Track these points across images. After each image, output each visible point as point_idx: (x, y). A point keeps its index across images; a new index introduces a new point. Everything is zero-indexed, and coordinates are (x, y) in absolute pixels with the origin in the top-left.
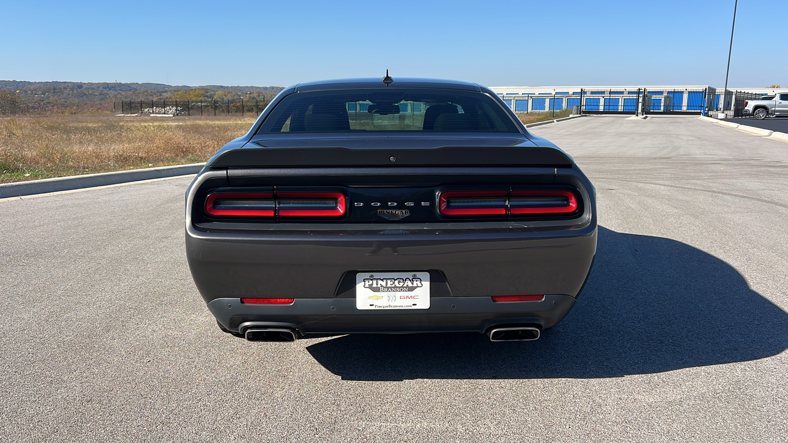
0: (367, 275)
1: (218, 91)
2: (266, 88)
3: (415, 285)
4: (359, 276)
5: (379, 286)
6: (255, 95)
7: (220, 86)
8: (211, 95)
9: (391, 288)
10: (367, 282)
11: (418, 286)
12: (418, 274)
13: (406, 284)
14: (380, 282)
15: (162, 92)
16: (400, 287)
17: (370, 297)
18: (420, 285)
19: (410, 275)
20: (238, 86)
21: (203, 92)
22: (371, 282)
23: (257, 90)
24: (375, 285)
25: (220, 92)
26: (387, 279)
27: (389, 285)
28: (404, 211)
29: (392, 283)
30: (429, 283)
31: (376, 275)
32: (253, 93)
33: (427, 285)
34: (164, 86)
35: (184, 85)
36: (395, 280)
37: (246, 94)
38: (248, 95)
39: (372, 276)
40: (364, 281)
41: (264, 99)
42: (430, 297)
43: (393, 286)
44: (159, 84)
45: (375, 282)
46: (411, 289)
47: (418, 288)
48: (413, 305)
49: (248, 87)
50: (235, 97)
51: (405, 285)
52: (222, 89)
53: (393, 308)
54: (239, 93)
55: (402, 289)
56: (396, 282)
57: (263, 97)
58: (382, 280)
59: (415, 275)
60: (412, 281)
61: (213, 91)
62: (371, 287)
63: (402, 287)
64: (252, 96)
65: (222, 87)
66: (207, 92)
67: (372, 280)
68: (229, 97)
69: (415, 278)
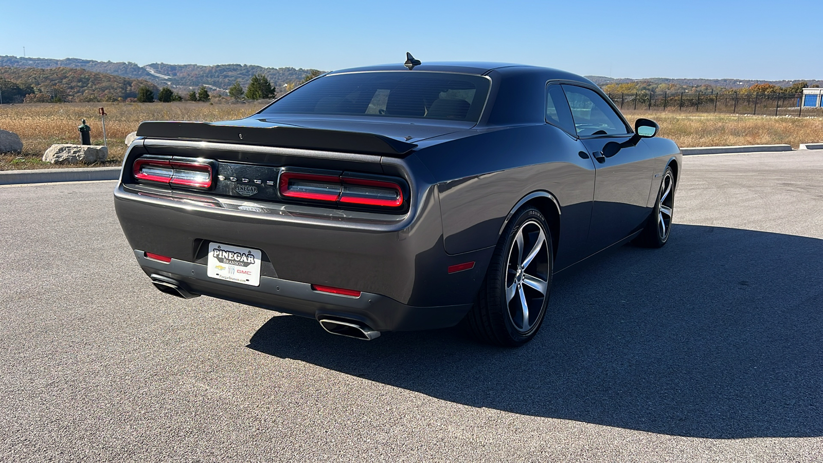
0: (217, 246)
1: (661, 84)
2: (717, 81)
3: (249, 261)
4: (212, 246)
5: (223, 257)
6: (703, 88)
7: (665, 79)
8: (653, 88)
9: (231, 260)
10: (215, 252)
11: (251, 263)
12: (253, 251)
13: (242, 258)
14: (224, 253)
15: (603, 85)
16: (237, 261)
17: (216, 267)
18: (253, 262)
19: (246, 251)
20: (685, 79)
21: (644, 85)
22: (218, 252)
23: (707, 83)
24: (220, 256)
25: (663, 85)
26: (229, 252)
27: (230, 258)
28: (253, 188)
29: (232, 256)
30: (260, 261)
31: (223, 247)
32: (701, 86)
33: (258, 262)
34: (606, 79)
35: (626, 78)
36: (235, 254)
37: (693, 87)
38: (694, 88)
41: (712, 92)
42: (260, 276)
43: (233, 259)
44: (601, 77)
45: (221, 253)
46: (246, 264)
47: (251, 265)
48: (247, 280)
49: (696, 79)
50: (679, 91)
51: (241, 260)
52: (666, 82)
53: (231, 280)
54: (684, 87)
55: (239, 263)
56: (236, 255)
57: (711, 91)
58: (226, 252)
59: (250, 251)
60: (247, 257)
61: (656, 84)
62: (217, 257)
63: (239, 261)
64: (698, 89)
65: (667, 80)
66: (650, 85)
67: (219, 250)
68: (673, 91)
69: (250, 254)
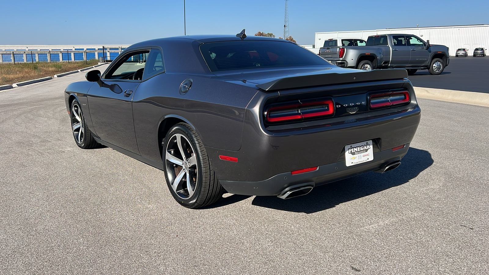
0: (349, 146)
3: (368, 148)
4: (346, 147)
5: (355, 151)
12: (368, 142)
13: (365, 148)
14: (355, 149)
17: (351, 159)
19: (365, 143)
22: (351, 150)
28: (356, 108)
29: (359, 149)
31: (353, 145)
33: (371, 147)
36: (360, 147)
39: (351, 146)
40: (349, 150)
42: (373, 154)
43: (360, 150)
45: (353, 149)
46: (367, 150)
48: (368, 159)
53: (360, 163)
55: (363, 151)
59: (367, 143)
60: (366, 146)
62: (351, 153)
67: (351, 148)
